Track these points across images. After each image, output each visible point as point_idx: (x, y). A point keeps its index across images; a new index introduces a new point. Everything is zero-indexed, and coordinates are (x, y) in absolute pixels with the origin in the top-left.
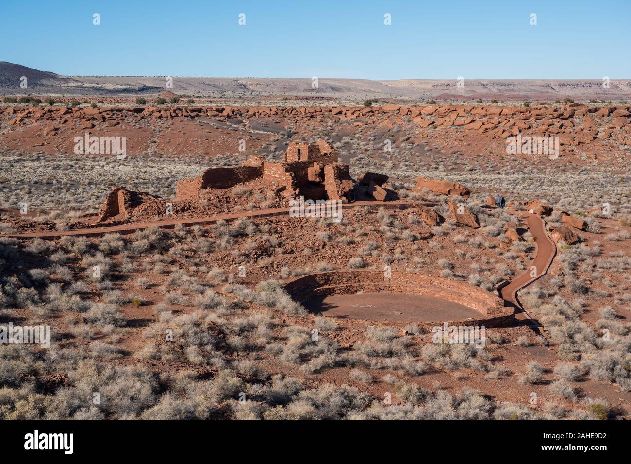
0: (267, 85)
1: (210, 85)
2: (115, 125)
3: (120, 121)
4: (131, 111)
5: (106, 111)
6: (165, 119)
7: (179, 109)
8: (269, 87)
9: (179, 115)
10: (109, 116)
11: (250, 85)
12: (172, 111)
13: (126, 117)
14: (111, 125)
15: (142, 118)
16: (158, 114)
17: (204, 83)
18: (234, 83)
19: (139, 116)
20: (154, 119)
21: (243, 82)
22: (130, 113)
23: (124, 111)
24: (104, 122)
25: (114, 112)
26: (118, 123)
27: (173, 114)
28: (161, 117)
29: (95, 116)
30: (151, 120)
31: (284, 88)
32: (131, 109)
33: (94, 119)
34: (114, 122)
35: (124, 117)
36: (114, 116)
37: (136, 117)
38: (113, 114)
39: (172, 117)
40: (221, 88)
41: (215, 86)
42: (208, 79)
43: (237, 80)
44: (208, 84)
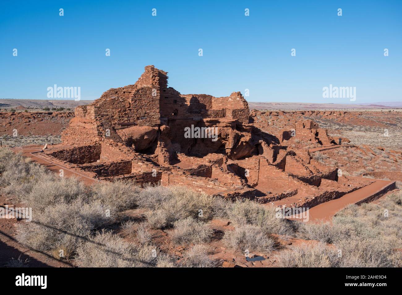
0: (63, 103)
1: (34, 103)
2: (41, 121)
3: (43, 119)
4: (46, 114)
5: (34, 114)
6: (65, 118)
7: (70, 113)
8: (64, 104)
9: (71, 116)
10: (36, 116)
11: (55, 103)
12: (68, 114)
13: (45, 117)
14: (39, 121)
15: (53, 117)
16: (61, 115)
17: (31, 102)
18: (46, 102)
19: (51, 116)
20: (59, 118)
21: (51, 102)
22: (47, 115)
23: (43, 114)
24: (35, 119)
25: (38, 114)
26: (42, 120)
27: (68, 115)
28: (62, 117)
29: (29, 116)
30: (58, 118)
31: (72, 105)
32: (46, 113)
33: (29, 118)
34: (40, 119)
35: (44, 117)
36: (39, 116)
37: (49, 116)
38: (38, 115)
39: (68, 117)
40: (40, 105)
41: (37, 104)
42: (32, 100)
43: (48, 101)
44: (33, 103)
